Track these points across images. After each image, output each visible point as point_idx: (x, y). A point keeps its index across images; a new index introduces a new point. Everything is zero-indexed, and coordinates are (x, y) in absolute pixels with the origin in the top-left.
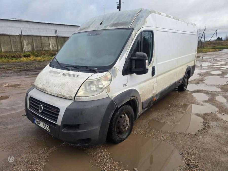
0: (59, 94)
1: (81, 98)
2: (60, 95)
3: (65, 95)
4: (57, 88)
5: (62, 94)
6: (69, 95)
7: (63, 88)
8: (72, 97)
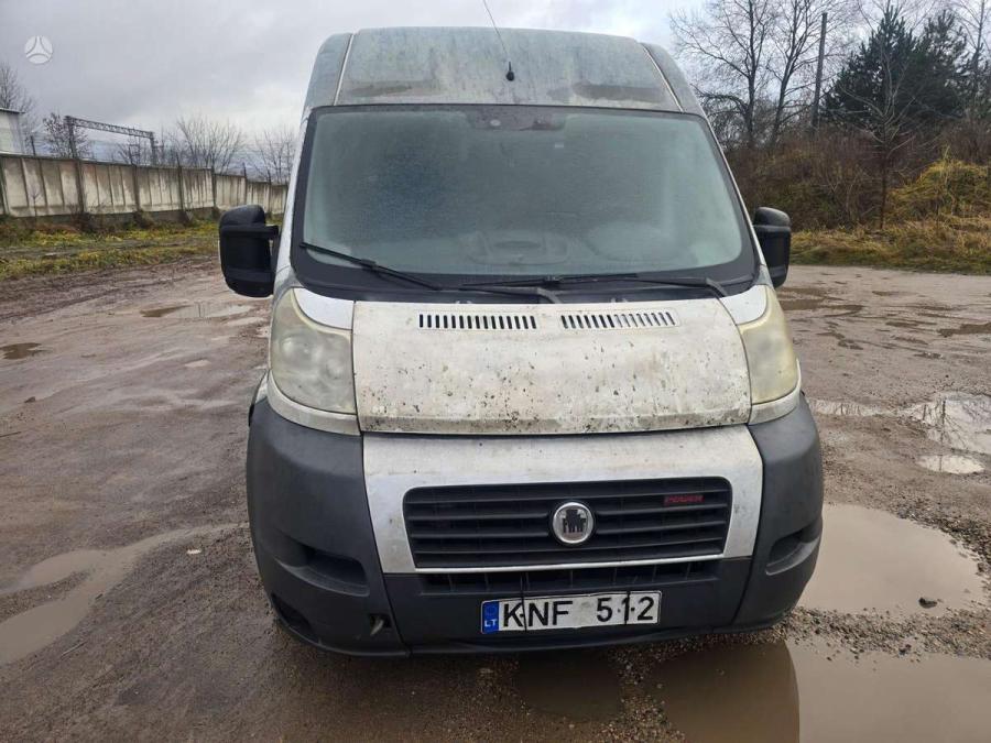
0: (661, 414)
1: (777, 407)
2: (665, 418)
3: (698, 410)
4: (624, 390)
5: (680, 412)
6: (724, 409)
7: (663, 382)
8: (737, 411)
